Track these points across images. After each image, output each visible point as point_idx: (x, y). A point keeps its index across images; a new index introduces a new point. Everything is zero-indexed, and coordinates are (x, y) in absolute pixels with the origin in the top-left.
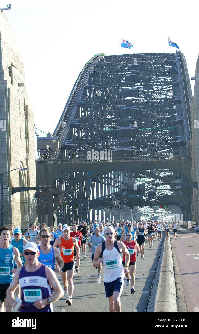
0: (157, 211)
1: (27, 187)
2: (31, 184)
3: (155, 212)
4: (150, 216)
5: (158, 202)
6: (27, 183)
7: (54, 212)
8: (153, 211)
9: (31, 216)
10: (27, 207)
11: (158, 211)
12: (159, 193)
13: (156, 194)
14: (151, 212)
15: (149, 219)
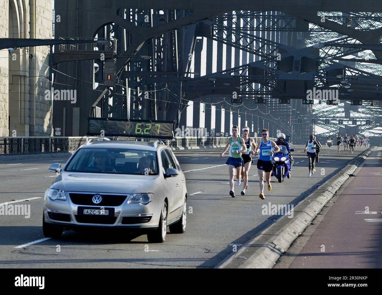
0: (353, 114)
1: (28, 37)
2: (37, 31)
3: (347, 116)
4: (334, 124)
5: (349, 91)
6: (28, 30)
7: (96, 103)
8: (343, 115)
9: (35, 108)
10: (28, 88)
11: (357, 115)
12: (351, 70)
13: (345, 73)
14: (338, 115)
15: (333, 131)
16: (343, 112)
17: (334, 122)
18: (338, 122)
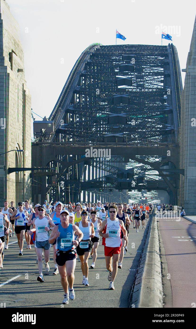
0: (145, 195)
1: (22, 167)
2: (26, 165)
3: (143, 195)
5: (146, 186)
6: (22, 164)
7: (47, 193)
9: (25, 195)
10: (22, 187)
12: (147, 178)
13: (144, 179)
15: (137, 202)
16: (140, 194)
17: (138, 198)
18: (139, 198)
